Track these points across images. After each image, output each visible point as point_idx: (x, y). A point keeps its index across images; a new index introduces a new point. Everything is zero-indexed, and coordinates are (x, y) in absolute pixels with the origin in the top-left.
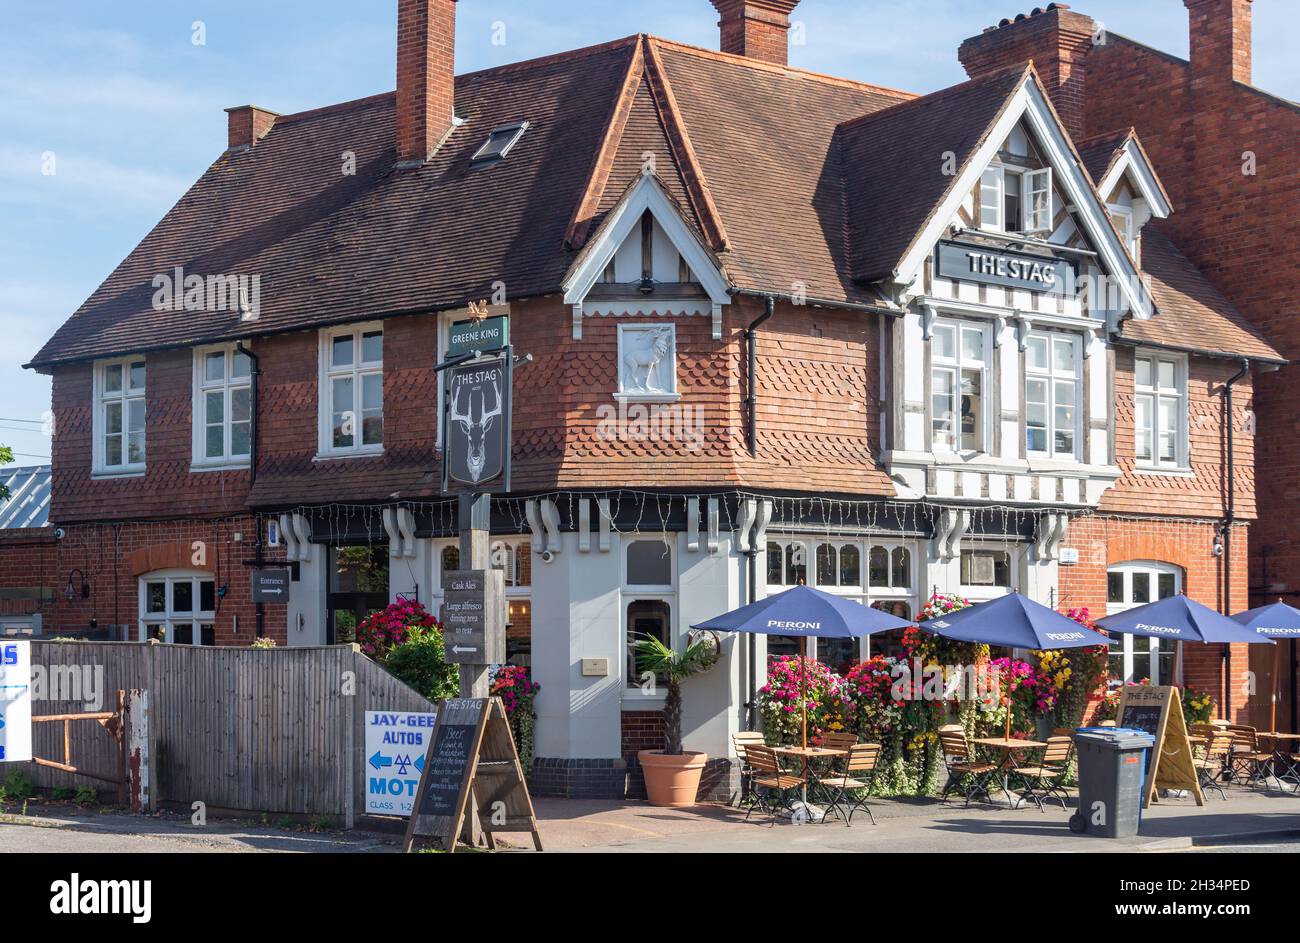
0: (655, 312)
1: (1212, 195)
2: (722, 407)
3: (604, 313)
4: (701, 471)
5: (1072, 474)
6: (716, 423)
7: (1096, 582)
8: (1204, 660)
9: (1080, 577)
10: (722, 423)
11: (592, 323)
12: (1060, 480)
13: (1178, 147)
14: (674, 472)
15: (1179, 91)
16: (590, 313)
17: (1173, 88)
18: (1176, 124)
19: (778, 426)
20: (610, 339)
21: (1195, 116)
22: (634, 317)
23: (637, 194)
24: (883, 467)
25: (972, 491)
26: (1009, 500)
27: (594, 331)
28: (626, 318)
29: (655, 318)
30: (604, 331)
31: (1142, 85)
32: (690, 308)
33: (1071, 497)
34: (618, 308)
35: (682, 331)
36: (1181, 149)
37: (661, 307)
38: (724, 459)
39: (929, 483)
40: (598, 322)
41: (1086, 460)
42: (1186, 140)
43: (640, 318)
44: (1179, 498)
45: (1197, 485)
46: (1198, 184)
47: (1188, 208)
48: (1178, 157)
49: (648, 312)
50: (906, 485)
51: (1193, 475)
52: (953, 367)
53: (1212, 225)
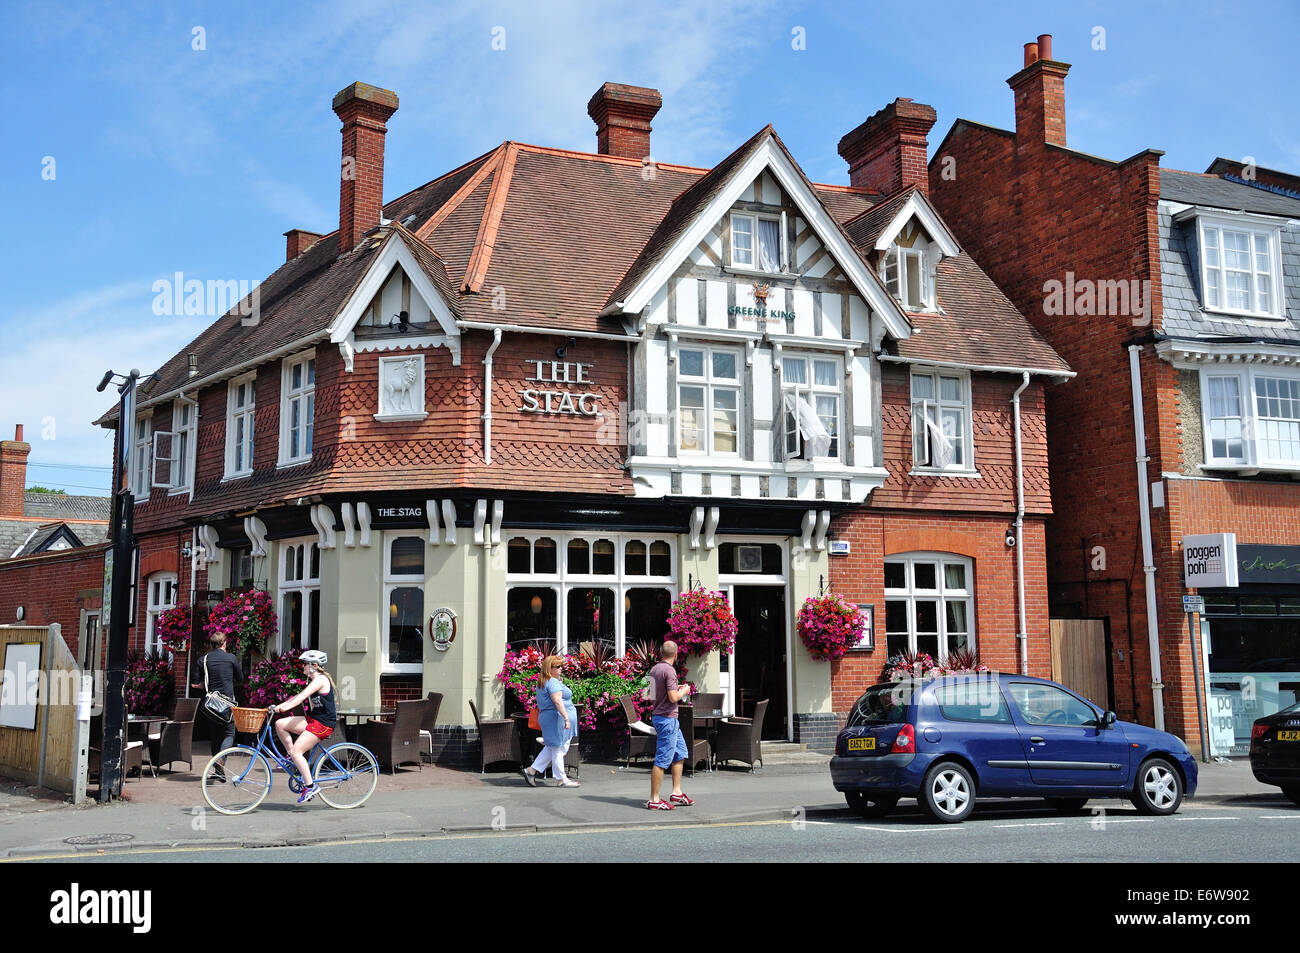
0: (409, 346)
1: (1036, 240)
2: (461, 422)
3: (370, 350)
4: (437, 476)
5: (834, 475)
6: (454, 435)
7: (872, 571)
8: (998, 641)
9: (854, 566)
10: (460, 435)
11: (361, 358)
12: (820, 480)
13: (1011, 205)
14: (415, 477)
15: (1010, 159)
16: (359, 351)
17: (1005, 157)
18: (1008, 187)
19: (519, 438)
20: (373, 371)
21: (1021, 177)
22: (394, 351)
23: (388, 250)
24: (628, 472)
25: (722, 489)
26: (763, 498)
27: (362, 364)
28: (387, 352)
29: (409, 351)
30: (369, 363)
31: (985, 158)
32: (435, 341)
33: (834, 493)
34: (381, 345)
35: (430, 360)
36: (1013, 206)
37: (414, 342)
38: (459, 466)
39: (676, 484)
40: (366, 357)
41: (849, 462)
42: (1016, 197)
43: (398, 351)
44: (963, 496)
45: (984, 484)
46: (1024, 233)
47: (1019, 254)
48: (1011, 213)
49: (403, 347)
50: (650, 486)
51: (978, 476)
52: (704, 384)
53: (1035, 266)
